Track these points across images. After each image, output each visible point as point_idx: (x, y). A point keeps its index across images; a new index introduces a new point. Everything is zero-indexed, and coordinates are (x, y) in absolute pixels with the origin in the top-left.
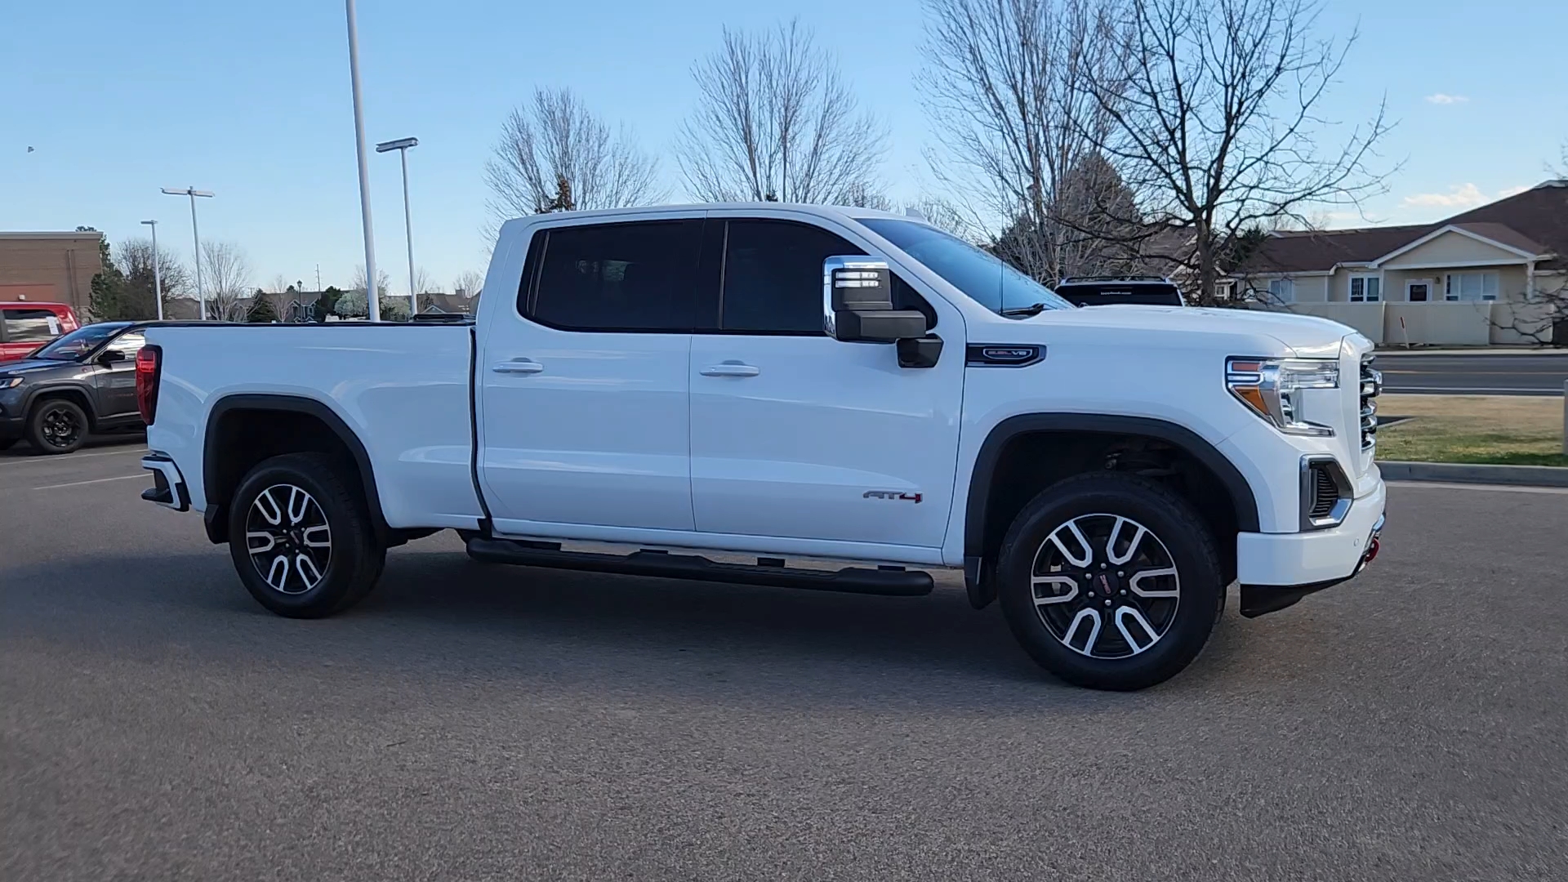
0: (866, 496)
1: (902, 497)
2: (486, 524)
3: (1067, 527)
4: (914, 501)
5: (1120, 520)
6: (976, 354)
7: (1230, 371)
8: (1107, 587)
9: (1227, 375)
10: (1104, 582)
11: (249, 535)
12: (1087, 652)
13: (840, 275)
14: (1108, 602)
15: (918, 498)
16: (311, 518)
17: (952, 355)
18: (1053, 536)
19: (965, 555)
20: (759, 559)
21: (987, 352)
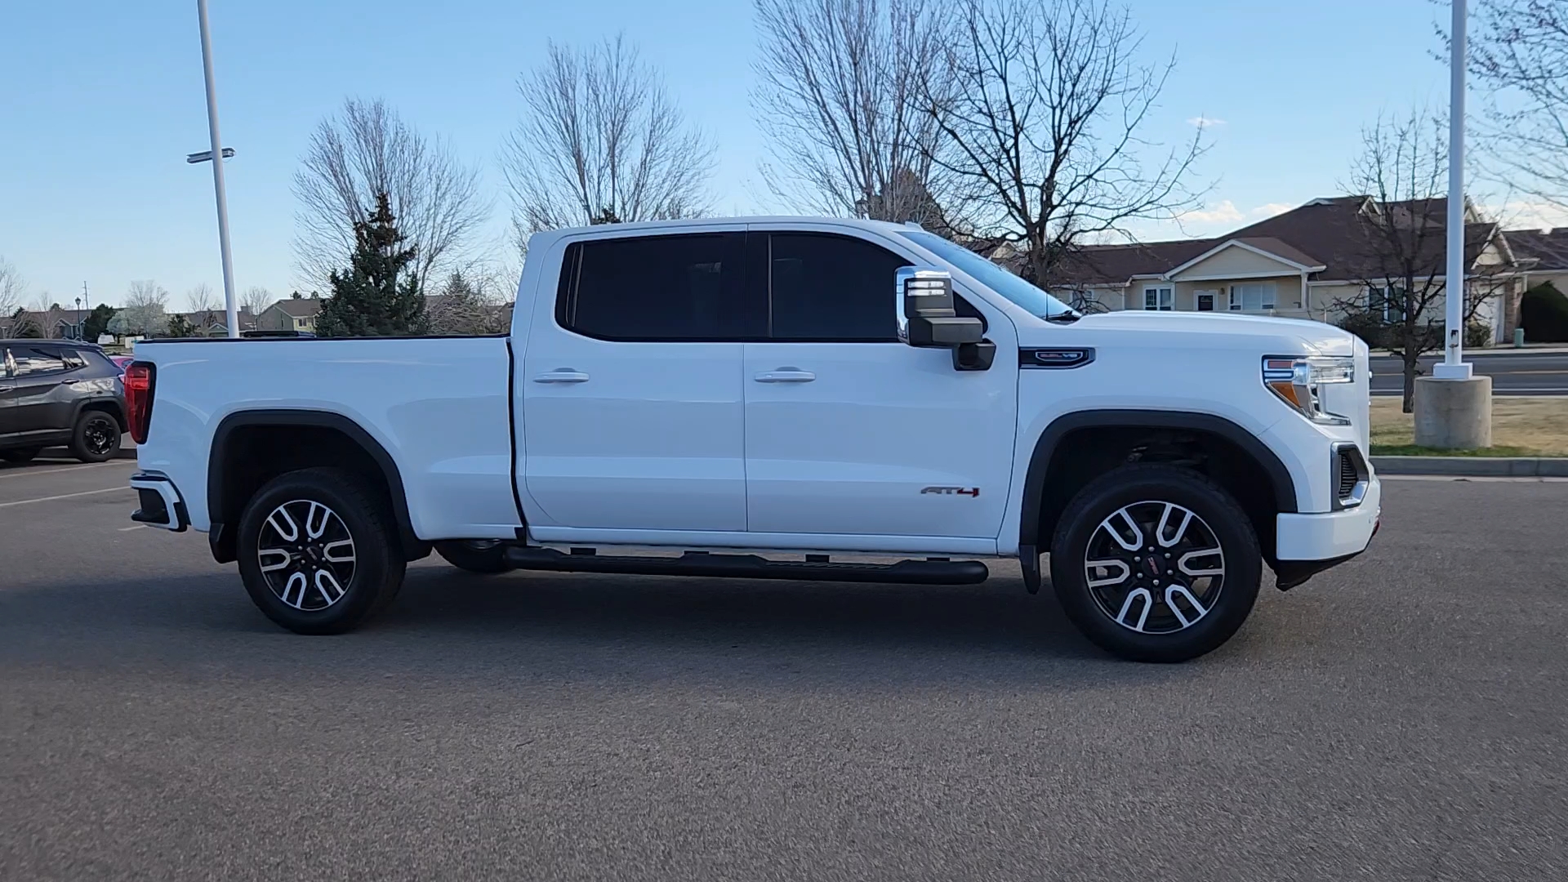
0: (923, 492)
1: (961, 491)
2: (523, 532)
3: (1119, 514)
4: (971, 495)
5: (1169, 506)
6: (1028, 357)
7: (1266, 369)
8: (1154, 568)
9: (1264, 372)
10: (1152, 563)
11: (261, 552)
12: (1139, 628)
13: (911, 285)
14: (1156, 582)
15: (975, 492)
16: (333, 532)
17: (1006, 358)
18: (1106, 524)
19: (1020, 544)
20: (807, 556)
21: (1039, 355)
